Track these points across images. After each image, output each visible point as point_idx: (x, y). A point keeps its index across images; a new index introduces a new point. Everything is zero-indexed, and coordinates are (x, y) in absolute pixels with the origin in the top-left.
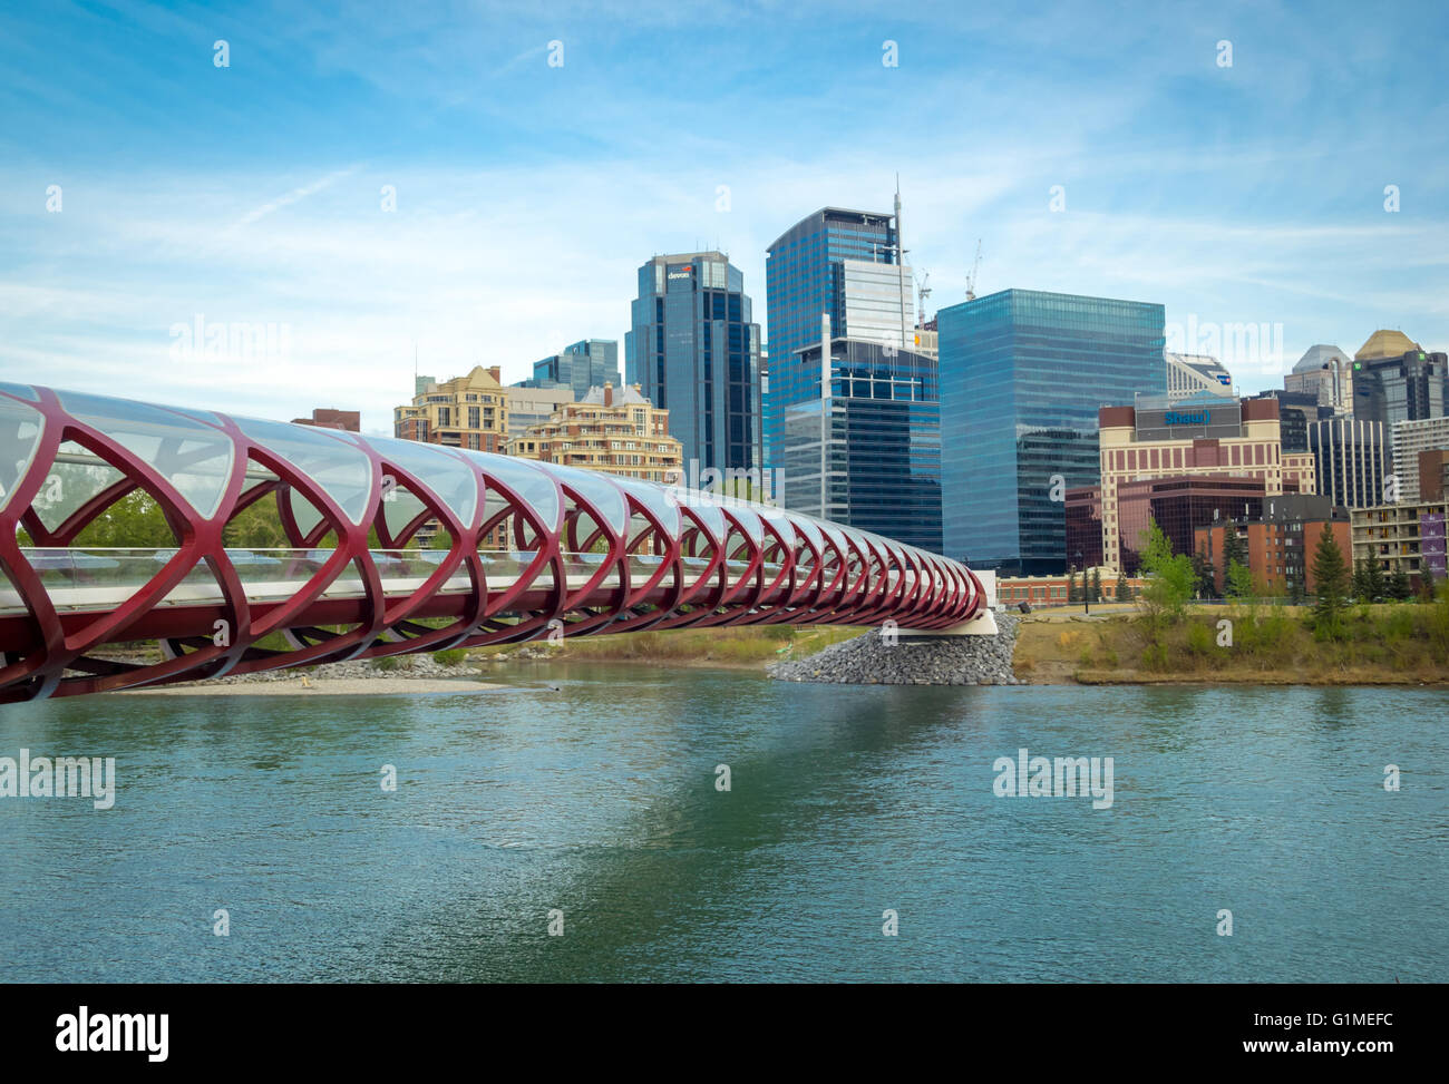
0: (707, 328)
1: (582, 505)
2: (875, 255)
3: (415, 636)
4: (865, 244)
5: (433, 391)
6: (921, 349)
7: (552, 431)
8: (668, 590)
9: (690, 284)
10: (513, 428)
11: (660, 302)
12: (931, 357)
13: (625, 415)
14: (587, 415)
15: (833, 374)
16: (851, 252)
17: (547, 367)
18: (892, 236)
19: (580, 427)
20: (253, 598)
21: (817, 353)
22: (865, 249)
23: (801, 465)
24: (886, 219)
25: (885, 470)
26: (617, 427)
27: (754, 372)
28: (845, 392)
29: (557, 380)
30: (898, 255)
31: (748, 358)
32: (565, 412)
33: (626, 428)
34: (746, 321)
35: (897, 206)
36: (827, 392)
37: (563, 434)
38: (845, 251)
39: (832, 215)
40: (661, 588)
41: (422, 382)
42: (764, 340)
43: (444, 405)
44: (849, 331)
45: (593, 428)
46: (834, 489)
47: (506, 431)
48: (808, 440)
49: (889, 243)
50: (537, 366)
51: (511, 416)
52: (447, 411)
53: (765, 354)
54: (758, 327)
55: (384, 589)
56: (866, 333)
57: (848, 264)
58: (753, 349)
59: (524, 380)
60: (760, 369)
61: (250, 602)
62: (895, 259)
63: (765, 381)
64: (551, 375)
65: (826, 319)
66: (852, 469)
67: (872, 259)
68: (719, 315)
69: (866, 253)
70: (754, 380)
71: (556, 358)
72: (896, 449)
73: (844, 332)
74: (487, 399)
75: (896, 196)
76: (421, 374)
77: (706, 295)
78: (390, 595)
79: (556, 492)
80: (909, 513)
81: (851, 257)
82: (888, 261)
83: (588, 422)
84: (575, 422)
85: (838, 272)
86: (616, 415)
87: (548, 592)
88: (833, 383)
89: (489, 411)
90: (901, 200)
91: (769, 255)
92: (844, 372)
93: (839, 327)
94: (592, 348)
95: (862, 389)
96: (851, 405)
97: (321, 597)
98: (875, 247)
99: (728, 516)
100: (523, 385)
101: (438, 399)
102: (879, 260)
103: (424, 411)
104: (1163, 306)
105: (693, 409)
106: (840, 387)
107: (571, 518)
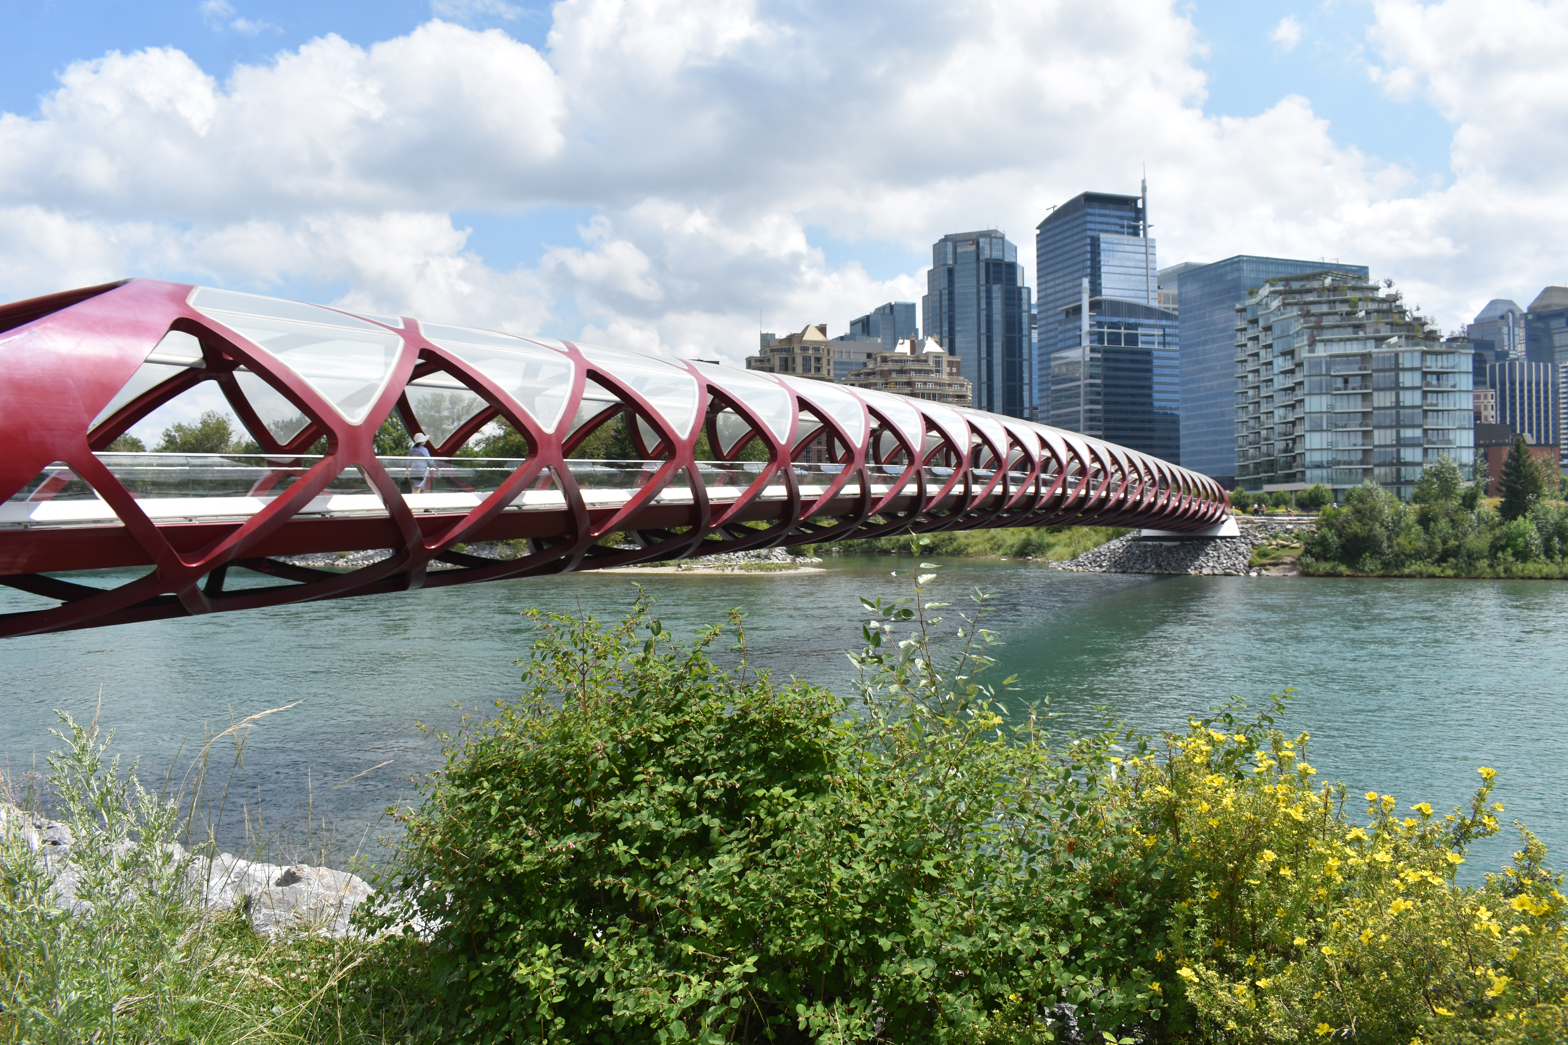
0: (989, 291)
1: (885, 423)
2: (1126, 230)
3: (741, 536)
4: (1117, 221)
5: (774, 344)
6: (1163, 305)
7: (869, 374)
8: (958, 497)
9: (974, 255)
10: (838, 372)
11: (950, 272)
12: (1170, 311)
13: (926, 361)
14: (896, 361)
15: (1091, 326)
16: (1105, 227)
17: (860, 325)
18: (1140, 214)
19: (890, 371)
20: (593, 504)
21: (1078, 310)
22: (1116, 224)
23: (1064, 401)
24: (1134, 200)
25: (1133, 403)
26: (919, 371)
27: (1025, 326)
28: (1101, 340)
29: (869, 334)
30: (1144, 229)
31: (1020, 313)
32: (879, 359)
33: (928, 372)
34: (1019, 284)
35: (1144, 189)
36: (1086, 342)
37: (878, 377)
38: (1100, 227)
39: (1090, 199)
40: (953, 496)
41: (766, 339)
42: (1034, 299)
43: (784, 355)
44: (1104, 292)
45: (901, 372)
46: (1091, 419)
47: (832, 374)
48: (1072, 380)
49: (1137, 219)
50: (853, 324)
51: (835, 363)
52: (786, 359)
53: (1034, 311)
54: (1029, 290)
55: (709, 496)
56: (1118, 293)
57: (1103, 236)
58: (1025, 307)
59: (843, 334)
60: (1030, 323)
61: (588, 508)
62: (1141, 232)
63: (1035, 334)
64: (863, 331)
65: (1086, 282)
66: (1106, 403)
67: (1123, 233)
68: (997, 280)
69: (1118, 228)
70: (1025, 332)
71: (868, 317)
72: (1142, 387)
73: (1100, 293)
74: (817, 349)
75: (1144, 182)
76: (764, 332)
77: (987, 265)
78: (715, 502)
79: (862, 413)
80: (1152, 438)
81: (1106, 231)
82: (1137, 234)
83: (897, 366)
84: (887, 367)
85: (1095, 244)
86: (919, 361)
87: (855, 499)
88: (1091, 334)
89: (818, 360)
90: (1148, 185)
91: (1038, 232)
92: (1100, 324)
93: (1095, 288)
94: (895, 308)
95: (1115, 338)
96: (1106, 351)
97: (653, 503)
98: (1125, 223)
99: (1010, 433)
100: (842, 338)
101: (781, 350)
102: (1128, 234)
103: (769, 360)
104: (1367, 268)
105: (976, 357)
106: (1096, 337)
107: (875, 434)
